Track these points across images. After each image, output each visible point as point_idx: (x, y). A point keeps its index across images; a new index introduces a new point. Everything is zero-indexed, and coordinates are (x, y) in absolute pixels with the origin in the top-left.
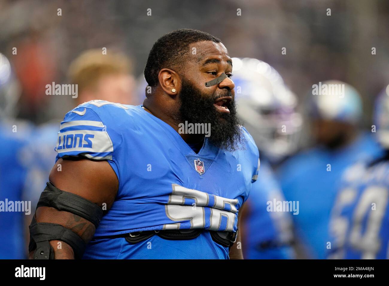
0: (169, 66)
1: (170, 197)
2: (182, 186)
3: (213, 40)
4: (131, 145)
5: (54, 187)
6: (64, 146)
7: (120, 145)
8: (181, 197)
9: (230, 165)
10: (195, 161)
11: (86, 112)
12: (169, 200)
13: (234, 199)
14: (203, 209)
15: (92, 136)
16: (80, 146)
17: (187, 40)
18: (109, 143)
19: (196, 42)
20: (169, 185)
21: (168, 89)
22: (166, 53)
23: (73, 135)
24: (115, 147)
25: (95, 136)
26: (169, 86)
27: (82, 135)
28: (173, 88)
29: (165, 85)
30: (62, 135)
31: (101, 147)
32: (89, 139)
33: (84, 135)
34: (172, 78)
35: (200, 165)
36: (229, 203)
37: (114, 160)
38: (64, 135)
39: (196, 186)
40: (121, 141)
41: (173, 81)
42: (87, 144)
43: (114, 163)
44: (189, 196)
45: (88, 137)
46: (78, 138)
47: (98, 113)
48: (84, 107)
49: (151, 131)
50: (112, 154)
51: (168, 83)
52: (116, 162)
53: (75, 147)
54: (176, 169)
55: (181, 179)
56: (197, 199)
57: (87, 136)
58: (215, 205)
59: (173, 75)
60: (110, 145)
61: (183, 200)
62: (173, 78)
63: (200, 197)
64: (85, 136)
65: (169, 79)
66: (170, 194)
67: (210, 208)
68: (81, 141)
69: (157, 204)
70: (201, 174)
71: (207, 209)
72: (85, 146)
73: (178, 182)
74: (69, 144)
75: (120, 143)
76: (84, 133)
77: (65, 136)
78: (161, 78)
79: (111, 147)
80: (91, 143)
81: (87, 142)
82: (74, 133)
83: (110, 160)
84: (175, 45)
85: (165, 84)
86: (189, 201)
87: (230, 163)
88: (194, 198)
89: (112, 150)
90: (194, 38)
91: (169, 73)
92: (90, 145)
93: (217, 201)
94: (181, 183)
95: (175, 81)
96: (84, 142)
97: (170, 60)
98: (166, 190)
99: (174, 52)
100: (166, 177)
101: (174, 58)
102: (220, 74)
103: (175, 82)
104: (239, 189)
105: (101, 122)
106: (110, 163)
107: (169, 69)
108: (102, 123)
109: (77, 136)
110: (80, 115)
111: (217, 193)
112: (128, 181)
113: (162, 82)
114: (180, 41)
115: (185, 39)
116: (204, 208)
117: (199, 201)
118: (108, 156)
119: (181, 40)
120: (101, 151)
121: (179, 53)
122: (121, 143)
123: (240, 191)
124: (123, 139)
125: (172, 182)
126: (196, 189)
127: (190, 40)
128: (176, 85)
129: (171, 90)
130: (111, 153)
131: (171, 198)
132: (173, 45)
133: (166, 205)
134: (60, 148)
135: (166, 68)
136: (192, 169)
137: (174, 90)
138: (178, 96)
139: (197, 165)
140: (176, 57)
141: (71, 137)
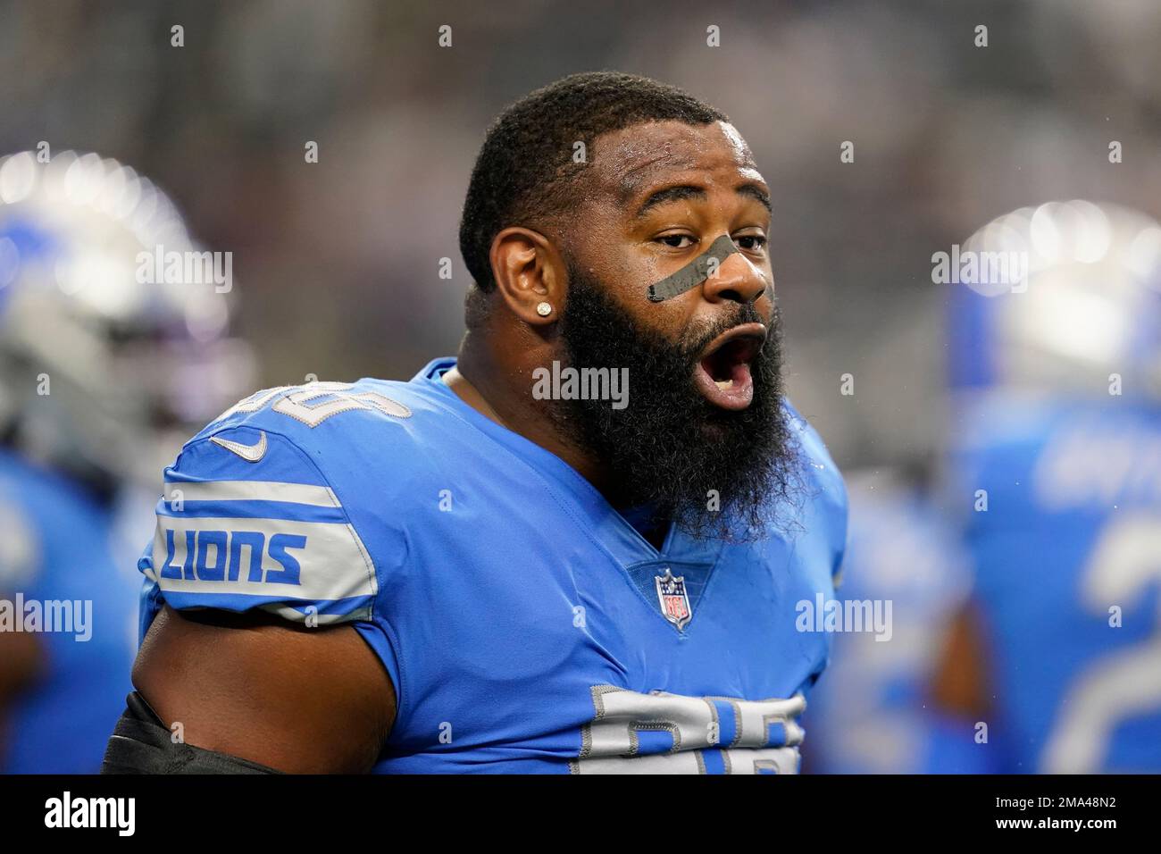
0: (527, 218)
1: (584, 732)
2: (626, 686)
3: (683, 117)
4: (442, 567)
5: (162, 730)
6: (189, 570)
7: (401, 568)
8: (624, 729)
9: (768, 570)
10: (658, 579)
11: (269, 446)
12: (585, 743)
13: (791, 696)
14: (697, 758)
15: (299, 542)
16: (255, 575)
17: (589, 122)
18: (362, 565)
19: (619, 127)
20: (582, 693)
21: (526, 302)
22: (517, 172)
23: (224, 535)
24: (384, 577)
25: (307, 540)
26: (528, 293)
27: (261, 537)
28: (544, 298)
29: (513, 287)
30: (183, 526)
31: (331, 581)
32: (288, 551)
33: (268, 538)
34: (538, 263)
35: (674, 594)
36: (781, 720)
37: (380, 619)
38: (191, 530)
39: (667, 674)
40: (403, 551)
41: (541, 273)
42: (282, 569)
43: (375, 628)
44: (653, 721)
45: (282, 545)
46: (246, 550)
47: (314, 455)
48: (259, 426)
49: (506, 498)
50: (372, 603)
51: (525, 281)
52: (386, 625)
53: (233, 577)
54: (601, 628)
55: (616, 660)
56: (677, 730)
57: (280, 542)
58: (740, 737)
59: (540, 251)
60: (365, 573)
61: (632, 739)
62: (540, 264)
63: (687, 719)
64: (272, 543)
65: (528, 267)
66: (585, 725)
67: (723, 753)
68: (256, 559)
69: (539, 762)
70: (680, 626)
71: (713, 756)
72: (274, 577)
73: (609, 672)
74: (211, 563)
75: (399, 563)
76: (269, 528)
77: (195, 532)
78: (500, 261)
79: (370, 578)
80: (297, 568)
81: (279, 564)
82: (227, 526)
83: (367, 619)
84: (549, 140)
85: (518, 285)
86: (653, 739)
87: (772, 567)
88: (669, 725)
89: (371, 589)
90: (614, 113)
91: (529, 243)
92: (291, 575)
93: (743, 722)
94: (622, 679)
95: (548, 273)
96: (269, 565)
97: (529, 196)
98: (572, 711)
99: (542, 167)
100: (571, 663)
101: (543, 188)
102: (708, 239)
103: (549, 278)
104: (804, 656)
105: (329, 489)
106: (364, 632)
107: (525, 227)
108: (331, 492)
109: (240, 538)
110: (246, 460)
111: (737, 687)
112: (432, 690)
113: (505, 279)
114: (567, 125)
115: (584, 117)
116: (700, 754)
117: (686, 734)
118: (359, 610)
119: (572, 120)
120: (333, 595)
121: (559, 171)
122: (405, 561)
123: (809, 660)
124: (411, 543)
125: (591, 681)
126: (672, 690)
127: (600, 121)
128: (552, 288)
129: (533, 307)
130: (371, 598)
131: (589, 738)
132: (540, 141)
133: (571, 764)
134: (172, 574)
135: (517, 225)
136: (650, 612)
137: (545, 309)
138: (560, 330)
139: (665, 594)
140: (550, 185)
141: (218, 539)
